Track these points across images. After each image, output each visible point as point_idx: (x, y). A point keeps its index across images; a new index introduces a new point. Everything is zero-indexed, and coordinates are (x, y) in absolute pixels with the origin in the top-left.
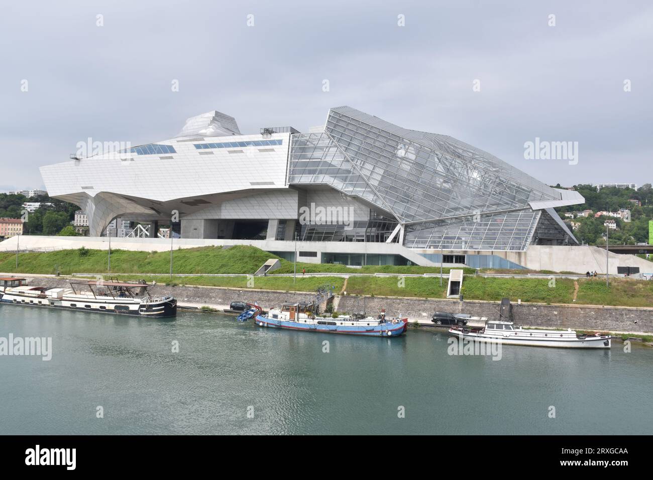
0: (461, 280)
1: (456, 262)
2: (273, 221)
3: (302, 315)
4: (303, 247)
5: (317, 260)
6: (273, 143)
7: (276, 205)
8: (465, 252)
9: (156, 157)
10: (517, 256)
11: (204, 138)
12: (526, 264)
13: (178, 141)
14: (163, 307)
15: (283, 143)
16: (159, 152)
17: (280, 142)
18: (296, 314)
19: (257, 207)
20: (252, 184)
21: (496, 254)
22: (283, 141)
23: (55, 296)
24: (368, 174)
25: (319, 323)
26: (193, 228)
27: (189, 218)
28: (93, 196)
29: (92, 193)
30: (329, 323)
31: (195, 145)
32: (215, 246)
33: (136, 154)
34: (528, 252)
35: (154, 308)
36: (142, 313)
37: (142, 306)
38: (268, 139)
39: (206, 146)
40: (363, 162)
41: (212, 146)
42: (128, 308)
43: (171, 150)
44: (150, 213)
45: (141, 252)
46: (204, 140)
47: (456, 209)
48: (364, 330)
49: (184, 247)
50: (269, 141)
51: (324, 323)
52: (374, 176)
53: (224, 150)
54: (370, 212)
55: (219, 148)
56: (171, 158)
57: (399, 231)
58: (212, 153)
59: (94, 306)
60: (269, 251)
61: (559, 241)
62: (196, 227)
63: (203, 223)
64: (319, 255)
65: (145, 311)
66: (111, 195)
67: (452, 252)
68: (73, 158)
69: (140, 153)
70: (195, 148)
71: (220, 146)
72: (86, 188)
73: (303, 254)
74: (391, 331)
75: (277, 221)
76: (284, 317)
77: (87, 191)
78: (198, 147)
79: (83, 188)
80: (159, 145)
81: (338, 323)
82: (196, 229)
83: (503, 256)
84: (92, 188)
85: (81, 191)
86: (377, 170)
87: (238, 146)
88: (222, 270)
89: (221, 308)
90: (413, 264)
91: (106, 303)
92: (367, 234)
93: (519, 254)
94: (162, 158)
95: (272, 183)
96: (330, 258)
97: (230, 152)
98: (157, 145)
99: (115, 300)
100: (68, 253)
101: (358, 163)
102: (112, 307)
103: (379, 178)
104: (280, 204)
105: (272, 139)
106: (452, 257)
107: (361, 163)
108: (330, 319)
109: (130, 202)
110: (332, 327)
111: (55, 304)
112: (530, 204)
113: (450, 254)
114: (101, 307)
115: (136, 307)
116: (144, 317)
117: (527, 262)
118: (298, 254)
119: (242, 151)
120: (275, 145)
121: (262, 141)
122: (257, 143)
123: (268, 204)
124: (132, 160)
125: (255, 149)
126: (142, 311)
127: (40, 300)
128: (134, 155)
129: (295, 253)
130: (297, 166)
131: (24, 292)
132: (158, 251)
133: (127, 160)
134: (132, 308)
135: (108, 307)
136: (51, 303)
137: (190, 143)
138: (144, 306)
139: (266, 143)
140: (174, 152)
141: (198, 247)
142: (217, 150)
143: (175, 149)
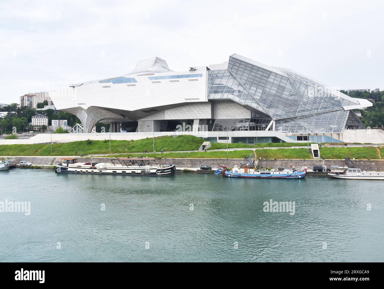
0: (318, 149)
1: (304, 140)
2: (196, 120)
3: (251, 170)
4: (221, 134)
5: (230, 141)
6: (197, 75)
7: (198, 111)
8: (309, 134)
9: (125, 85)
10: (337, 135)
12: (342, 140)
13: (138, 75)
14: (170, 170)
15: (203, 76)
16: (126, 82)
17: (201, 75)
18: (248, 169)
19: (187, 113)
20: (186, 99)
21: (327, 135)
23: (101, 167)
24: (254, 92)
25: (261, 173)
26: (146, 125)
27: (143, 119)
28: (86, 109)
29: (86, 107)
30: (267, 173)
31: (149, 77)
32: (168, 136)
33: (112, 83)
34: (343, 133)
35: (165, 171)
36: (158, 174)
37: (158, 170)
38: (193, 74)
39: (156, 78)
40: (250, 86)
41: (160, 78)
42: (150, 171)
43: (134, 80)
44: (119, 117)
45: (124, 141)
46: (154, 74)
47: (304, 111)
48: (286, 176)
50: (195, 75)
51: (264, 173)
52: (257, 94)
53: (167, 80)
54: (251, 113)
56: (134, 85)
57: (273, 124)
58: (160, 82)
59: (127, 172)
61: (356, 127)
63: (153, 122)
64: (230, 139)
65: (160, 173)
66: (98, 108)
67: (302, 134)
69: (114, 83)
70: (149, 79)
71: (164, 78)
72: (81, 104)
73: (221, 138)
74: (300, 175)
75: (199, 120)
76: (242, 171)
77: (82, 106)
78: (151, 78)
79: (79, 104)
80: (126, 78)
81: (272, 173)
82: (148, 126)
83: (330, 136)
84: (85, 104)
85: (77, 106)
86: (258, 90)
87: (175, 78)
88: (179, 149)
89: (195, 169)
90: (283, 142)
91: (135, 169)
92: (250, 126)
93: (339, 134)
94: (128, 85)
95: (198, 99)
96: (236, 140)
97: (171, 81)
99: (140, 167)
100: (80, 143)
101: (248, 87)
102: (139, 171)
103: (260, 95)
104: (200, 111)
105: (196, 73)
106: (302, 137)
107: (249, 87)
108: (267, 171)
109: (108, 111)
110: (269, 175)
111: (102, 172)
112: (343, 107)
113: (301, 135)
114: (132, 172)
115: (154, 171)
116: (159, 176)
117: (343, 139)
118: (218, 138)
119: (178, 81)
120: (198, 77)
121: (190, 75)
122: (187, 76)
123: (193, 111)
124: (109, 87)
125: (186, 79)
126: (158, 173)
127: (92, 170)
128: (110, 84)
129: (216, 138)
130: (214, 89)
131: (81, 166)
132: (134, 140)
133: (106, 87)
134: (152, 171)
135: (136, 171)
136: (100, 171)
137: (146, 76)
138: (159, 170)
139: (192, 76)
140: (136, 82)
141: (158, 137)
142: (163, 80)
143: (136, 80)
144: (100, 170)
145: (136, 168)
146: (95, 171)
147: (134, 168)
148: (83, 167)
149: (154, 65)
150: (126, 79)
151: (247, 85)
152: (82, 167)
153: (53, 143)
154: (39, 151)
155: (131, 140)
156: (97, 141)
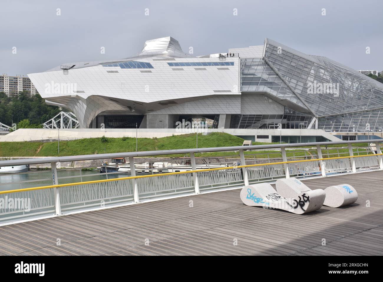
1: (350, 140)
4: (259, 133)
6: (227, 64)
7: (225, 105)
8: (356, 134)
9: (137, 70)
11: (175, 59)
13: (154, 60)
15: (234, 64)
16: (139, 67)
17: (232, 64)
19: (212, 106)
20: (215, 91)
22: (235, 63)
24: (294, 85)
26: (158, 120)
27: (155, 113)
28: (86, 98)
29: (85, 96)
31: (168, 63)
33: (119, 67)
38: (223, 61)
39: (177, 64)
40: (290, 78)
41: (182, 64)
43: (149, 66)
44: (125, 110)
46: (175, 60)
47: (350, 107)
49: (176, 134)
50: (224, 63)
52: (298, 87)
53: (192, 68)
54: (284, 109)
55: (187, 66)
56: (150, 72)
57: (315, 122)
58: (182, 69)
60: (237, 136)
64: (270, 138)
66: (100, 98)
67: (348, 134)
68: (62, 69)
69: (122, 67)
70: (168, 65)
71: (188, 64)
72: (78, 92)
75: (226, 115)
77: (80, 95)
78: (170, 64)
80: (139, 62)
83: (380, 136)
84: (83, 92)
85: (76, 94)
86: (299, 83)
87: (201, 65)
92: (283, 123)
94: (142, 72)
96: (276, 139)
97: (196, 69)
98: (137, 62)
101: (287, 79)
103: (301, 88)
104: (228, 104)
105: (226, 61)
106: (347, 137)
107: (289, 79)
113: (346, 135)
118: (256, 137)
119: (205, 69)
120: (229, 65)
121: (219, 63)
122: (216, 64)
123: (220, 105)
124: (117, 72)
125: (215, 68)
128: (118, 68)
129: (254, 136)
130: (245, 80)
132: (157, 138)
133: (112, 72)
136: (160, 171)
137: (164, 61)
139: (222, 64)
140: (152, 67)
141: (186, 134)
142: (186, 67)
143: (152, 65)
145: (202, 167)
146: (154, 171)
147: (201, 168)
149: (168, 47)
150: (138, 64)
151: (287, 76)
153: (52, 141)
154: (39, 150)
155: (153, 138)
156: (113, 138)
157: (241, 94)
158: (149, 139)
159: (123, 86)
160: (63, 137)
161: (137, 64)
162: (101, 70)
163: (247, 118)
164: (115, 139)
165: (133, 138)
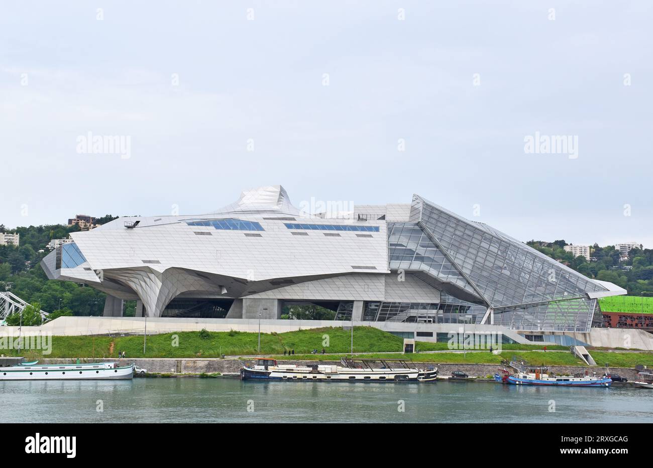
0: (588, 353)
1: (535, 340)
2: (358, 302)
3: (544, 375)
4: (420, 328)
5: (433, 340)
6: (370, 229)
7: (363, 287)
8: (543, 333)
9: (240, 233)
10: (583, 336)
11: (296, 218)
12: (591, 343)
15: (380, 230)
16: (243, 228)
17: (377, 229)
18: (540, 375)
19: (343, 289)
20: (354, 267)
21: (567, 334)
22: (380, 228)
24: (461, 263)
25: (558, 380)
27: (256, 297)
28: (162, 271)
29: (160, 268)
30: (565, 380)
31: (285, 224)
33: (213, 228)
34: (591, 333)
35: (431, 376)
37: (420, 375)
38: (363, 225)
39: (298, 226)
40: (455, 253)
41: (305, 227)
42: (408, 376)
43: (257, 226)
46: (295, 220)
47: (533, 295)
48: (590, 383)
49: (303, 328)
50: (366, 227)
51: (561, 380)
52: (466, 265)
53: (320, 232)
54: (441, 295)
55: (313, 229)
56: (259, 235)
57: (490, 314)
58: (306, 234)
59: (373, 377)
62: (265, 307)
64: (435, 335)
65: (423, 378)
66: (182, 271)
67: (532, 332)
69: (217, 227)
70: (286, 227)
71: (314, 227)
72: (150, 262)
73: (419, 334)
74: (607, 383)
75: (362, 302)
76: (532, 377)
77: (152, 266)
78: (289, 226)
79: (145, 262)
80: (242, 220)
81: (571, 380)
82: (266, 309)
83: (572, 337)
84: (158, 262)
85: (143, 265)
86: (468, 260)
87: (333, 229)
90: (515, 342)
91: (385, 374)
92: (439, 316)
93: (585, 334)
94: (247, 235)
95: (374, 268)
97: (326, 234)
98: (239, 220)
99: (392, 371)
101: (452, 253)
102: (392, 377)
103: (470, 267)
104: (366, 287)
105: (368, 225)
106: (532, 336)
108: (564, 377)
109: (199, 278)
110: (568, 382)
111: (332, 378)
112: (588, 294)
113: (530, 334)
114: (380, 377)
115: (415, 376)
116: (422, 382)
117: (592, 341)
118: (415, 334)
119: (338, 235)
120: (372, 231)
121: (359, 227)
122: (354, 228)
124: (209, 234)
125: (353, 233)
126: (420, 378)
127: (315, 375)
128: (211, 229)
129: (413, 333)
130: (395, 252)
131: (293, 370)
132: (277, 333)
133: (202, 233)
134: (411, 376)
135: (387, 377)
136: (328, 377)
138: (422, 374)
139: (363, 229)
140: (262, 230)
141: (317, 328)
142: (312, 231)
143: (262, 226)
144: (328, 375)
145: (386, 372)
146: (319, 376)
147: (383, 373)
148: (297, 371)
149: (279, 201)
150: (241, 223)
151: (451, 250)
152: (295, 371)
153: (123, 335)
154: (112, 348)
155: (272, 333)
156: (215, 333)
157: (390, 272)
158: (266, 334)
159: (219, 255)
160: (133, 329)
161: (239, 224)
162: (185, 230)
163: (388, 307)
164: (218, 333)
165: (243, 333)
